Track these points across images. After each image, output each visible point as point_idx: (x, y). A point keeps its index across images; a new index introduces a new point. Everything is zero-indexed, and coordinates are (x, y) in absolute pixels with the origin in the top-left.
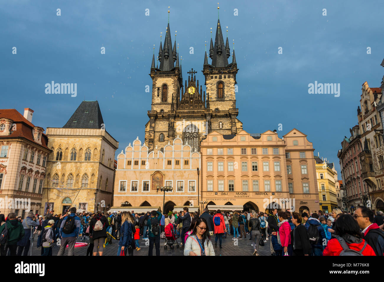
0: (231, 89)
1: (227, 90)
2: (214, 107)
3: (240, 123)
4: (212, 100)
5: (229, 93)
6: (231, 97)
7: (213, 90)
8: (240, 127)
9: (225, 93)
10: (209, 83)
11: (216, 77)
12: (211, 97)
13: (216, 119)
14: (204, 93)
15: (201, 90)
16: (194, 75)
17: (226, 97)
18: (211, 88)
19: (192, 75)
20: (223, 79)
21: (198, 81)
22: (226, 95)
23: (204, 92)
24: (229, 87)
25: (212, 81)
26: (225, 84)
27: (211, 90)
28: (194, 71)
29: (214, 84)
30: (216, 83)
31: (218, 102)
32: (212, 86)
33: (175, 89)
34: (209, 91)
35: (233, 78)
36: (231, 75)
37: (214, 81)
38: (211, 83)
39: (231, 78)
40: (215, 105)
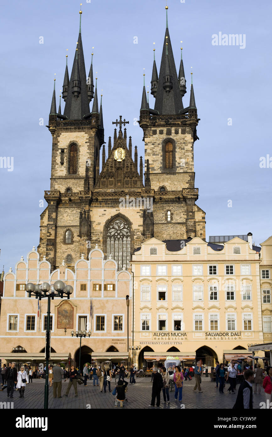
0: (186, 154)
1: (180, 154)
2: (158, 184)
3: (201, 212)
4: (154, 172)
6: (186, 168)
7: (156, 155)
8: (201, 219)
9: (177, 159)
10: (149, 143)
11: (161, 132)
12: (153, 166)
13: (161, 205)
14: (141, 160)
15: (136, 155)
16: (123, 128)
17: (178, 167)
19: (121, 128)
20: (173, 136)
21: (130, 137)
22: (179, 164)
23: (141, 157)
24: (184, 149)
25: (155, 138)
26: (177, 144)
27: (153, 155)
28: (125, 119)
29: (159, 144)
30: (161, 142)
31: (165, 175)
32: (154, 148)
33: (90, 152)
34: (150, 157)
35: (190, 135)
36: (187, 128)
37: (158, 139)
38: (152, 141)
39: (186, 133)
40: (159, 181)
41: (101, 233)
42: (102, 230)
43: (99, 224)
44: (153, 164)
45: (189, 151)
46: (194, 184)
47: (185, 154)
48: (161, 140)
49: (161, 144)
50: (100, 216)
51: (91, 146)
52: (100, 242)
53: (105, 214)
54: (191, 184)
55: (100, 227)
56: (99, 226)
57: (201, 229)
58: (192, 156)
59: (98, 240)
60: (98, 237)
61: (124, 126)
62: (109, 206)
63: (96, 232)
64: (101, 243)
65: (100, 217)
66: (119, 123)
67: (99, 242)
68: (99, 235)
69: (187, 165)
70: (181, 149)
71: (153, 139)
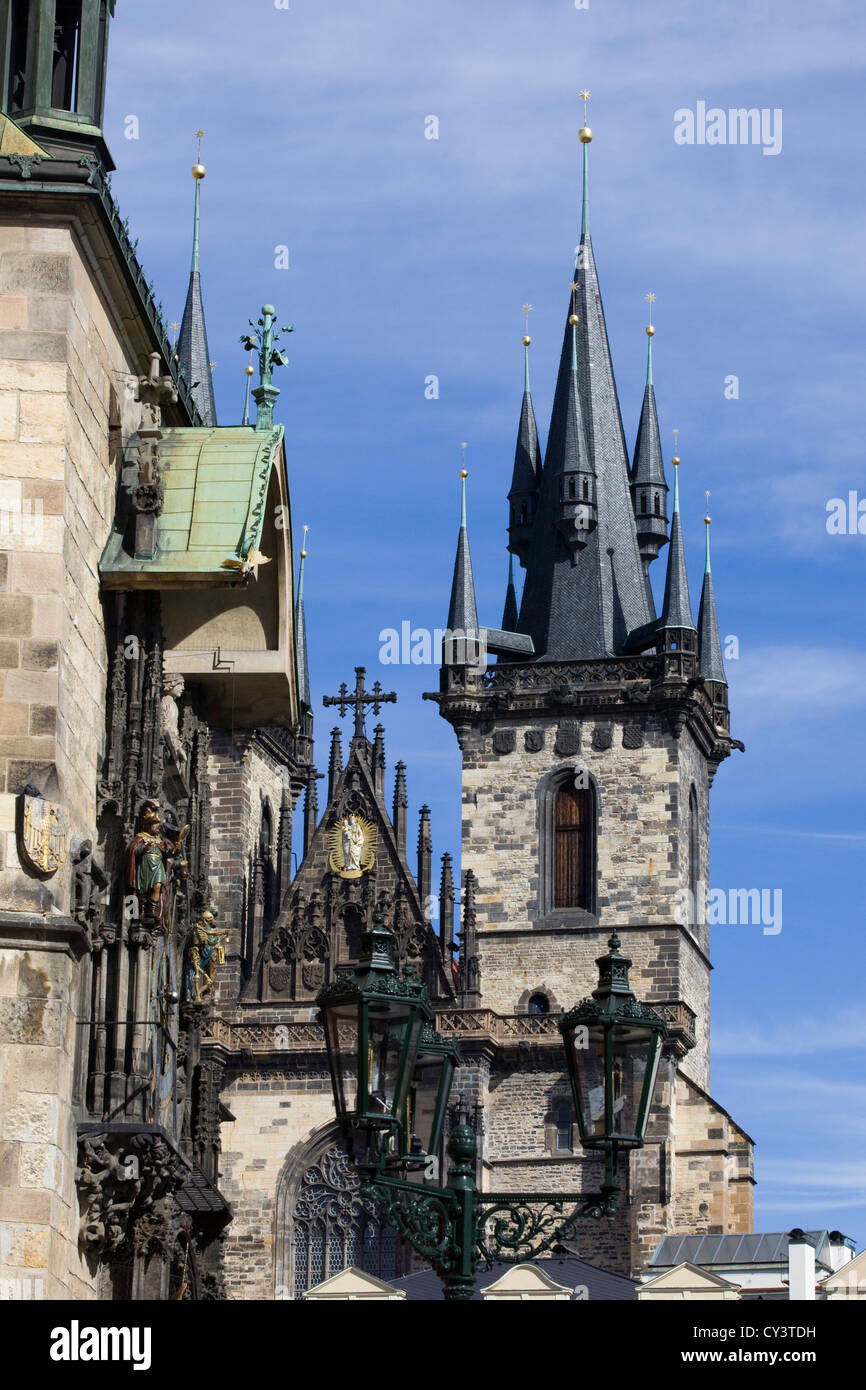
0: (644, 840)
1: (617, 843)
2: (518, 981)
3: (707, 1107)
4: (502, 926)
5: (633, 870)
6: (644, 903)
7: (512, 847)
8: (705, 1137)
9: (605, 866)
10: (480, 790)
11: (534, 745)
12: (497, 898)
13: (530, 1076)
14: (446, 868)
15: (424, 847)
16: (371, 722)
17: (606, 902)
18: (499, 831)
19: (359, 722)
20: (585, 762)
21: (400, 767)
22: (612, 885)
23: (446, 859)
24: (635, 817)
25: (506, 767)
26: (602, 795)
27: (497, 848)
28: (377, 684)
29: (524, 797)
30: (536, 784)
31: (548, 938)
32: (502, 816)
33: (224, 839)
34: (483, 856)
35: (665, 750)
36: (650, 718)
37: (523, 773)
38: (496, 784)
39: (647, 744)
40: (520, 966)
41: (267, 1206)
42: (271, 1193)
43: (259, 1165)
44: (497, 889)
45: (657, 824)
46: (676, 981)
47: (637, 841)
48: (534, 775)
49: (533, 794)
50: (262, 1131)
51: (228, 810)
52: (263, 1246)
53: (284, 1122)
54: (665, 981)
55: (263, 1179)
56: (260, 1173)
57: (702, 1186)
58: (671, 850)
59: (254, 1236)
60: (251, 1225)
61: (376, 713)
62: (301, 1086)
63: (243, 1204)
64: (268, 1249)
65: (262, 1136)
66: (351, 701)
67: (260, 1245)
68: (256, 1214)
69: (646, 889)
70: (624, 818)
71: (498, 772)
